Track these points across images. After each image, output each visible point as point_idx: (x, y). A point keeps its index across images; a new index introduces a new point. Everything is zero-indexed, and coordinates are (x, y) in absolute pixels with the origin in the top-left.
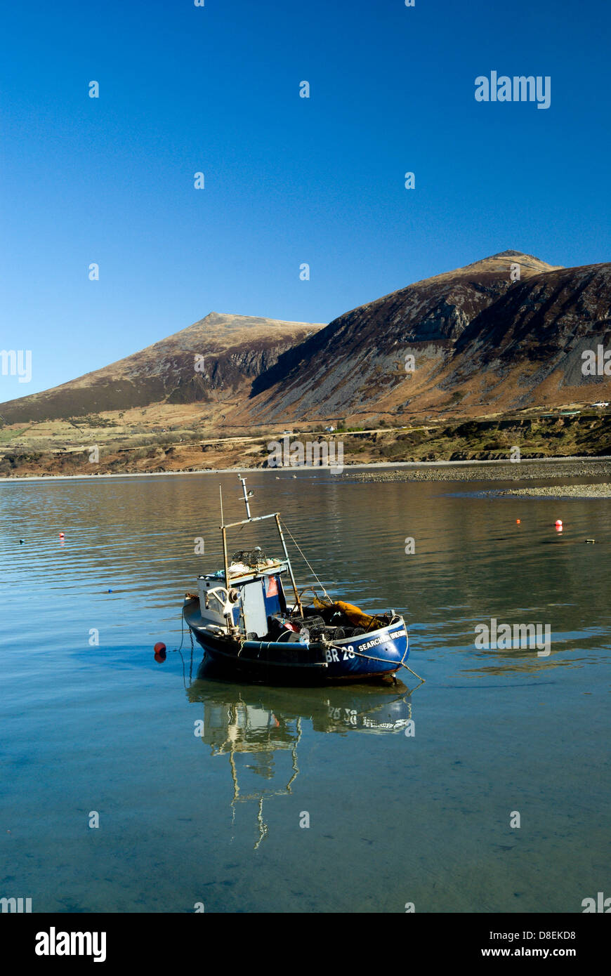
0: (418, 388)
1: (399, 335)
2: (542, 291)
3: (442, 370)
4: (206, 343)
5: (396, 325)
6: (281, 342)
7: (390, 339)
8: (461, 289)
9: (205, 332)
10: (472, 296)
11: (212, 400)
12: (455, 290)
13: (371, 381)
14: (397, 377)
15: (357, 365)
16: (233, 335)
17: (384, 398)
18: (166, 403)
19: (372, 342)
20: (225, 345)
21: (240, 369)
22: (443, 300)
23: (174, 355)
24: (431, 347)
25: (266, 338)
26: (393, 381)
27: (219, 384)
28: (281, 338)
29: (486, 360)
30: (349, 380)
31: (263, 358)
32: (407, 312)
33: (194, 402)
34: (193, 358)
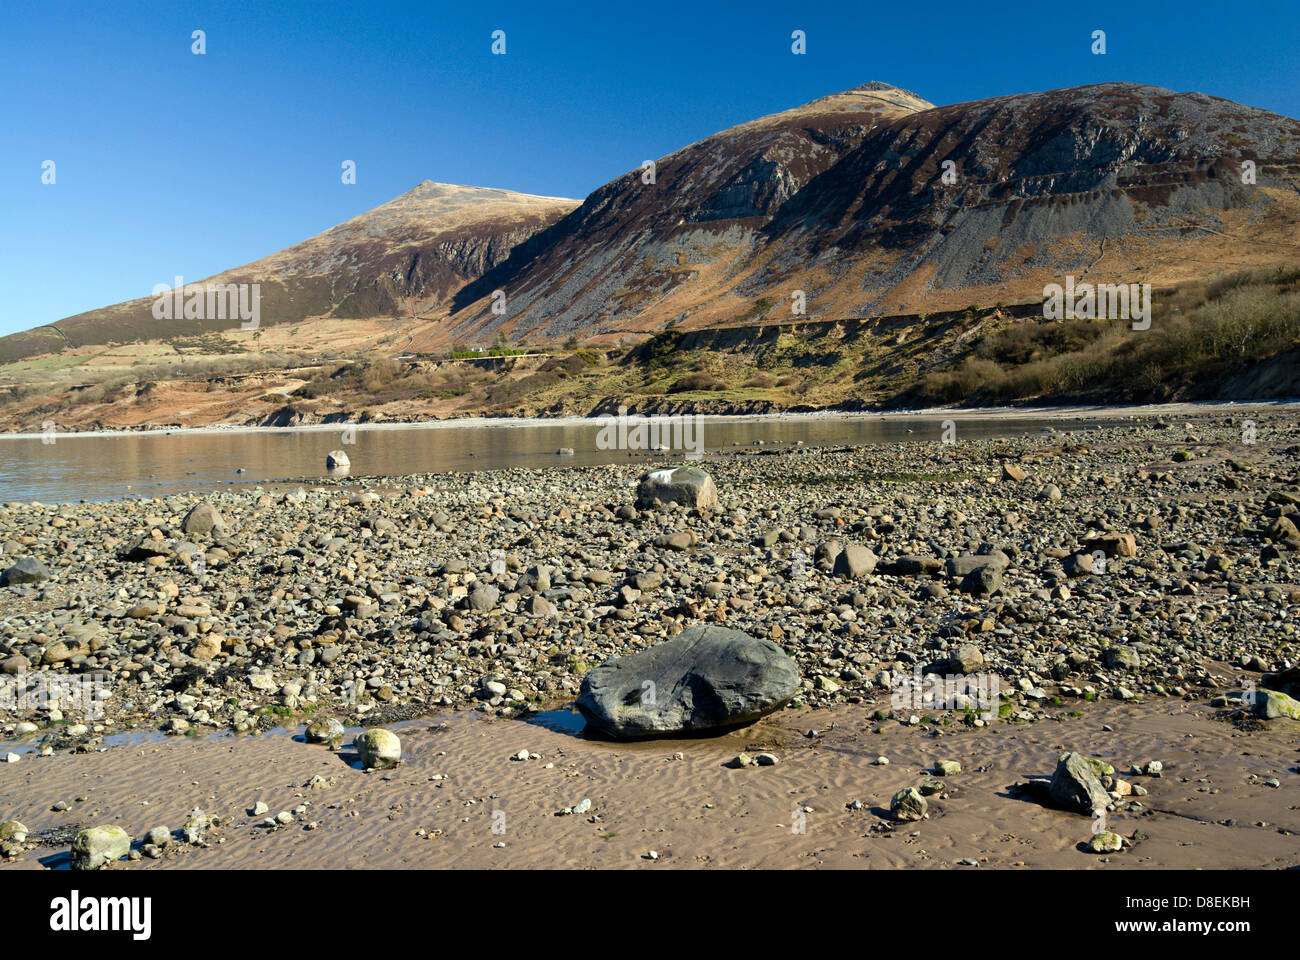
0: (704, 293)
1: (689, 209)
2: (912, 138)
3: (746, 265)
4: (407, 225)
5: (685, 196)
6: (521, 226)
7: (672, 217)
8: (790, 139)
9: (408, 210)
10: (807, 149)
11: (403, 313)
12: (780, 141)
13: (634, 283)
14: (675, 276)
15: (618, 257)
16: (450, 214)
17: (649, 309)
18: (331, 317)
19: (645, 222)
20: (433, 230)
21: (454, 267)
22: (760, 155)
23: (356, 243)
24: (735, 229)
25: (499, 220)
26: (669, 281)
27: (417, 288)
28: (520, 220)
29: (815, 250)
30: (603, 281)
31: (489, 249)
33: (375, 315)
34: (383, 248)
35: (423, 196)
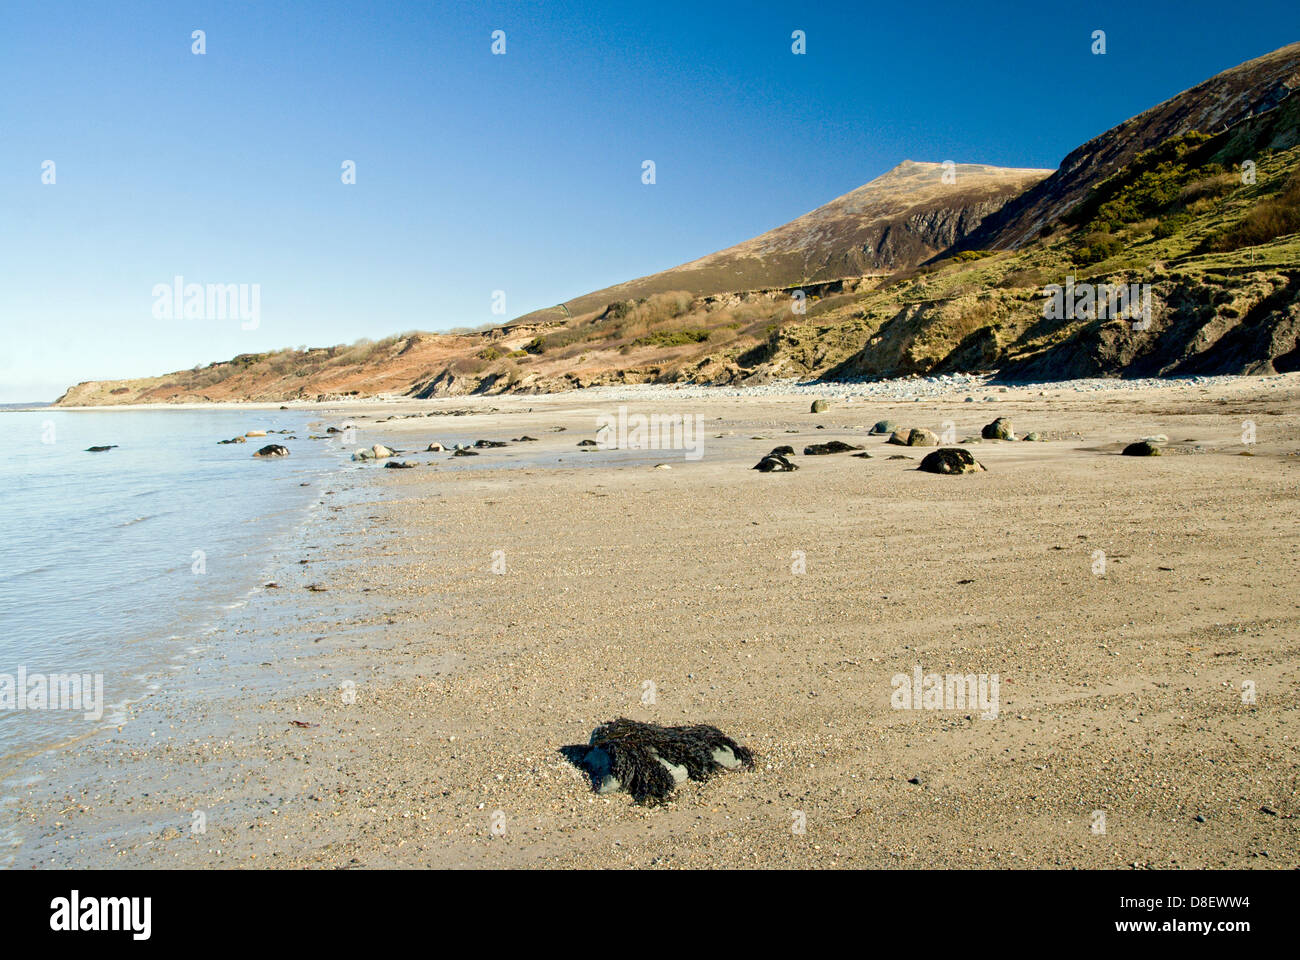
4: (883, 202)
6: (995, 195)
9: (885, 188)
16: (925, 189)
20: (907, 204)
21: (924, 238)
23: (833, 220)
25: (972, 191)
27: (887, 260)
28: (994, 190)
31: (961, 218)
32: (1202, 117)
34: (856, 223)
35: (901, 175)
